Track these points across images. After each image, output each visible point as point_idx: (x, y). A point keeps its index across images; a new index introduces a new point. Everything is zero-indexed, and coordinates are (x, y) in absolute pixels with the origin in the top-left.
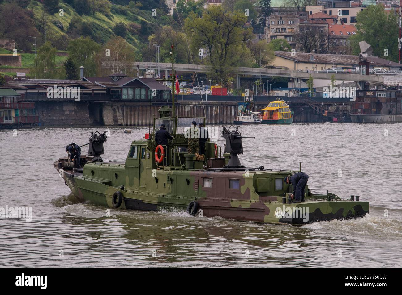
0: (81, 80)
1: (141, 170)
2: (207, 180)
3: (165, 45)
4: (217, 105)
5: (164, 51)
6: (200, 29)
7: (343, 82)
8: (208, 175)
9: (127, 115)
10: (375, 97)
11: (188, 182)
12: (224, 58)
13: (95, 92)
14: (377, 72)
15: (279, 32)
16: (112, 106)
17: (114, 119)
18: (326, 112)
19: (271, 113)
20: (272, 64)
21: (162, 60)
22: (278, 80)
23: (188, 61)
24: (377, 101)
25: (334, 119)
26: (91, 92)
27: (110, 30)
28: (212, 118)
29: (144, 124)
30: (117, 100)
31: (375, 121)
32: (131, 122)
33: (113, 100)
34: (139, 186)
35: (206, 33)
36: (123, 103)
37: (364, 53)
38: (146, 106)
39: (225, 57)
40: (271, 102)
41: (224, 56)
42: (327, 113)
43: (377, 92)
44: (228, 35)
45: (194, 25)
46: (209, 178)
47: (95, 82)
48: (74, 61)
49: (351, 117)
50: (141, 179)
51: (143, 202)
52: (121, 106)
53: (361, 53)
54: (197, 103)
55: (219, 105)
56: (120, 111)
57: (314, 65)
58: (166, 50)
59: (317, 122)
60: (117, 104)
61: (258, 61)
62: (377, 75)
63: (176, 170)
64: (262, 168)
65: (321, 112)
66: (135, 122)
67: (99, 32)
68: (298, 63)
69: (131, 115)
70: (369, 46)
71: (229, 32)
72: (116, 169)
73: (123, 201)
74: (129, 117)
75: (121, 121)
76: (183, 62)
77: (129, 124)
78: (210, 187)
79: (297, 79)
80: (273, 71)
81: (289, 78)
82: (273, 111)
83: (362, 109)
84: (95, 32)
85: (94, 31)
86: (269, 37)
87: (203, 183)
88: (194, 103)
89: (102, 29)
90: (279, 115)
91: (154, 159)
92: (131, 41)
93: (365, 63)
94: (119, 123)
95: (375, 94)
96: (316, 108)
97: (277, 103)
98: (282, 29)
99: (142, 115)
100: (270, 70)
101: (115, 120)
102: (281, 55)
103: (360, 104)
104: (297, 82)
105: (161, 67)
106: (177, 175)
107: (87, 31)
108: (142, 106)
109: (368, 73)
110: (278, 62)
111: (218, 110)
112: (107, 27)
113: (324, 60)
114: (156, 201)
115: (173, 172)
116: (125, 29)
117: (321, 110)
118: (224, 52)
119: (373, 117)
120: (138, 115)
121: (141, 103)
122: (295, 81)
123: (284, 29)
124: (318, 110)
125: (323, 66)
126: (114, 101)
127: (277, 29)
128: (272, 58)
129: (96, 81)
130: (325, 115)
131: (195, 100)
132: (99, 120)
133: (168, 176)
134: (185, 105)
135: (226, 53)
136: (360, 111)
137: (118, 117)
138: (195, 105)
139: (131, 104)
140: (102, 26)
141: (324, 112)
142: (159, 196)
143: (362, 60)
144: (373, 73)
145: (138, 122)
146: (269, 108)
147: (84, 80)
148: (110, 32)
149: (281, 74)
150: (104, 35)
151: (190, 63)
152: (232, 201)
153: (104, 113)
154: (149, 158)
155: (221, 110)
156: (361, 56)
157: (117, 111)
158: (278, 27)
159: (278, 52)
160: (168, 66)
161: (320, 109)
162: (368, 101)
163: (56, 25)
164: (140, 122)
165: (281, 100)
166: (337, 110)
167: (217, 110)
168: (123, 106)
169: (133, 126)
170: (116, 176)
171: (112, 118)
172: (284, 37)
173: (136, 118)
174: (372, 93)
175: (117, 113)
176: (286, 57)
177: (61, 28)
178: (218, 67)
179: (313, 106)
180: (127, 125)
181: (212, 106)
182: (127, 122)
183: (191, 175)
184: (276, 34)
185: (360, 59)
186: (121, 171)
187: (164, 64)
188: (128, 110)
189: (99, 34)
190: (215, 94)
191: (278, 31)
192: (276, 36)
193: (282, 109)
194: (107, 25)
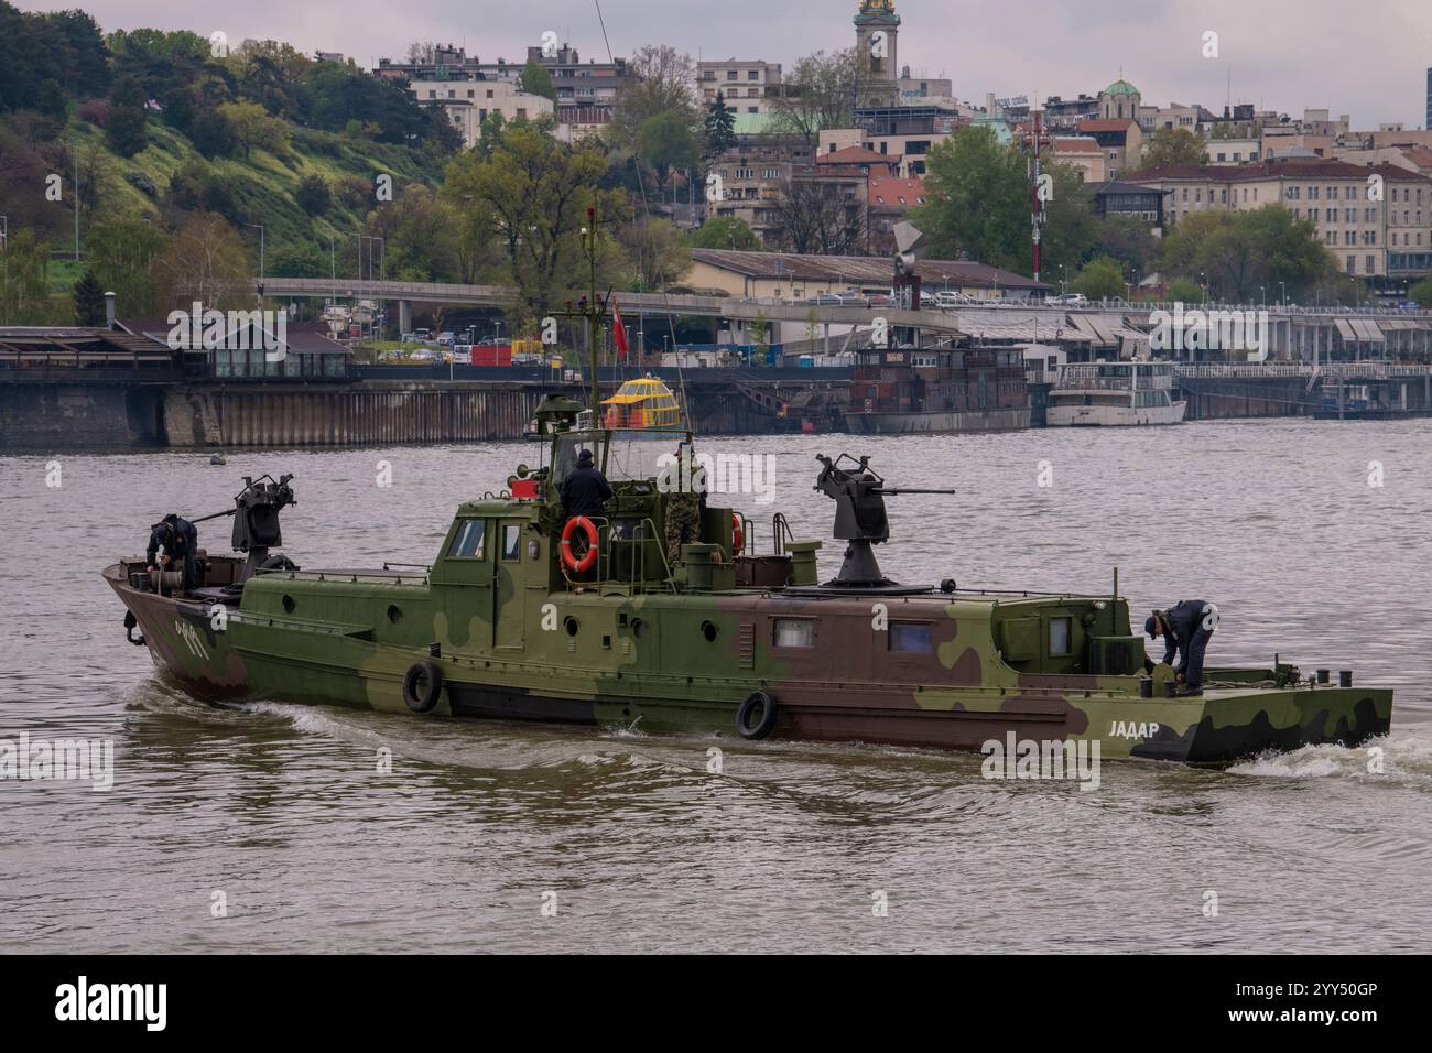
0: (110, 328)
1: (501, 594)
2: (788, 624)
3: (399, 234)
4: (482, 391)
5: (398, 251)
6: (485, 191)
7: (854, 329)
8: (796, 609)
9: (231, 418)
10: (909, 367)
11: (710, 632)
12: (549, 269)
13: (141, 358)
14: (944, 301)
15: (740, 199)
16: (189, 396)
17: (194, 430)
18: (785, 406)
19: (626, 409)
20: (685, 283)
21: (392, 274)
22: (693, 326)
23: (460, 275)
24: (912, 377)
25: (806, 424)
26: (132, 358)
27: (288, 196)
28: (466, 425)
29: (276, 442)
30: (201, 379)
31: (909, 428)
32: (240, 437)
33: (190, 379)
34: (494, 645)
35: (500, 202)
36: (218, 389)
37: (905, 253)
38: (281, 395)
39: (553, 266)
40: (627, 383)
41: (549, 261)
42: (788, 409)
43: (913, 354)
44: (560, 206)
45: (470, 184)
46: (798, 618)
47: (145, 333)
48: (101, 278)
49: (848, 419)
50: (501, 623)
51: (531, 693)
52: (213, 394)
53: (899, 254)
54: (421, 387)
55: (487, 392)
56: (212, 409)
57: (798, 285)
58: (402, 248)
59: (762, 434)
60: (201, 390)
61: (649, 274)
62: (943, 309)
63: (650, 593)
64: (949, 587)
65: (773, 407)
66: (251, 437)
67: (253, 202)
68: (754, 279)
69: (240, 418)
70: (917, 234)
71: (562, 201)
72: (392, 592)
73: (443, 693)
74: (235, 423)
75: (213, 434)
76: (448, 280)
77: (235, 441)
78: (802, 645)
79: (740, 322)
80: (688, 300)
81: (720, 319)
82: (630, 405)
83: (873, 398)
84: (244, 202)
85: (242, 198)
86: (715, 211)
87: (775, 637)
88: (413, 387)
89: (264, 194)
90: (645, 414)
91: (555, 561)
92: (343, 226)
93: (908, 279)
94: (209, 439)
95: (907, 359)
96: (758, 397)
97: (642, 386)
98: (748, 190)
99: (272, 419)
100: (678, 300)
101: (199, 432)
102: (710, 258)
103: (869, 386)
104: (740, 328)
105: (389, 293)
106: (659, 611)
107: (218, 200)
108: (271, 395)
109: (916, 304)
110: (702, 277)
111: (482, 405)
112: (279, 189)
113: (828, 271)
114: (589, 691)
115: (641, 600)
116: (326, 194)
117: (773, 402)
118: (551, 253)
119: (901, 419)
120: (261, 419)
121: (265, 388)
122: (734, 327)
123: (752, 191)
124: (763, 403)
125: (824, 287)
126: (194, 383)
127: (733, 191)
128: (685, 267)
129: (149, 330)
130: (781, 414)
131: (417, 378)
132: (154, 432)
133: (623, 612)
134: (388, 392)
135: (555, 255)
136: (868, 403)
137: (206, 425)
138: (417, 390)
139: (238, 389)
140: (267, 185)
141: (779, 406)
142: (599, 675)
143: (902, 271)
144: (932, 305)
145: (261, 437)
146: (620, 398)
147: (116, 328)
148: (285, 203)
149: (698, 309)
150: (270, 211)
151: (466, 282)
152: (921, 689)
153: (168, 415)
154: (537, 556)
155: (491, 405)
156: (899, 260)
157: (203, 408)
158: (738, 185)
159: (704, 251)
160: (405, 290)
161: (768, 401)
162: (890, 378)
163: (136, 186)
164: (266, 435)
165: (653, 376)
166: (815, 401)
167: (480, 404)
168: (218, 395)
169: (245, 448)
170: (393, 612)
171: (189, 425)
172: (751, 212)
173: (255, 426)
174: (900, 357)
175: (204, 413)
176: (723, 263)
177: (150, 193)
178: (535, 291)
179: (749, 392)
180: (230, 444)
181: (466, 394)
182: (230, 438)
183: (724, 611)
184: (730, 204)
185: (897, 268)
186: (413, 599)
187: (394, 285)
188: (234, 405)
189: (252, 207)
190: (481, 363)
191: (736, 196)
192: (732, 210)
193: (655, 399)
194: (280, 184)
